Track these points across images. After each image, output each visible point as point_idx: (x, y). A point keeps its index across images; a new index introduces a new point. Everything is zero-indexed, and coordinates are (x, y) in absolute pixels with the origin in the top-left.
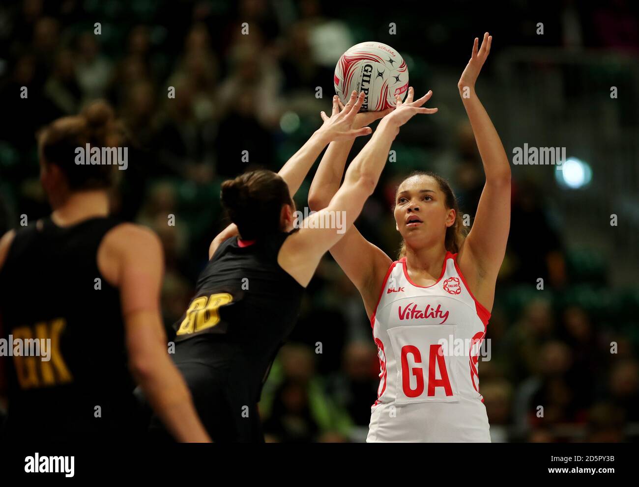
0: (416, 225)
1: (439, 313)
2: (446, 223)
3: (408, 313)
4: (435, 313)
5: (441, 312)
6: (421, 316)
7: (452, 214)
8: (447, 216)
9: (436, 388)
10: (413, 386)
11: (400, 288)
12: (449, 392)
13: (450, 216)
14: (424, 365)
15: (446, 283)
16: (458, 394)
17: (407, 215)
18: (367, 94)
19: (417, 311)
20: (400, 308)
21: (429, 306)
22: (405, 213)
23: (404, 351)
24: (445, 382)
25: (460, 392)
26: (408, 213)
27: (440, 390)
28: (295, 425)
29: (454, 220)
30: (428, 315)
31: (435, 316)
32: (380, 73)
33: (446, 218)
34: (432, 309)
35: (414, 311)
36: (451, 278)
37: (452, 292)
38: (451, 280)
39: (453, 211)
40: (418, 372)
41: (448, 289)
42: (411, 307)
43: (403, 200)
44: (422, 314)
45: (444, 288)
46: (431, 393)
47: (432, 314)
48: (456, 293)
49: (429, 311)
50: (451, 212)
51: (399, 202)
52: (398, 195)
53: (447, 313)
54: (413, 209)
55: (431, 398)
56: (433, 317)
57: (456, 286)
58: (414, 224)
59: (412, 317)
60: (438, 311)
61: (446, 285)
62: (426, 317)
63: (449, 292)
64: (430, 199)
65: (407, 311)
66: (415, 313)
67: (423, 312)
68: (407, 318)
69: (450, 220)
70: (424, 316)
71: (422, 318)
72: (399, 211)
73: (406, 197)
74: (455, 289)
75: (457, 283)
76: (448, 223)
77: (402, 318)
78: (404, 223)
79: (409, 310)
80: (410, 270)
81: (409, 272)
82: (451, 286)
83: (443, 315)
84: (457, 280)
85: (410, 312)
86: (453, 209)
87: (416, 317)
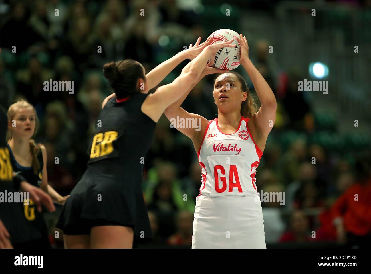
0: (224, 99)
1: (236, 149)
2: (242, 99)
3: (219, 148)
4: (233, 149)
5: (237, 148)
6: (226, 150)
7: (245, 95)
8: (242, 96)
9: (233, 188)
10: (221, 186)
11: (214, 135)
12: (240, 190)
13: (244, 95)
14: (227, 176)
15: (240, 133)
16: (245, 192)
17: (220, 94)
18: (216, 59)
19: (223, 147)
20: (214, 145)
21: (230, 145)
22: (218, 93)
23: (216, 168)
24: (238, 185)
25: (246, 190)
26: (220, 93)
27: (235, 189)
28: (165, 207)
29: (246, 97)
30: (229, 150)
31: (233, 150)
32: (227, 52)
33: (241, 97)
34: (232, 146)
35: (222, 147)
36: (243, 131)
37: (243, 138)
38: (243, 132)
39: (245, 93)
40: (223, 179)
41: (241, 137)
42: (221, 145)
43: (218, 86)
44: (226, 149)
45: (239, 136)
46: (231, 190)
47: (232, 149)
48: (246, 139)
49: (230, 147)
50: (244, 93)
51: (216, 88)
52: (216, 84)
53: (240, 149)
54: (223, 91)
55: (231, 193)
56: (232, 151)
57: (245, 135)
58: (223, 98)
59: (221, 150)
60: (235, 148)
61: (240, 134)
62: (228, 150)
63: (242, 138)
64: (232, 86)
65: (218, 147)
66: (222, 148)
67: (227, 148)
68: (218, 150)
69: (244, 98)
70: (227, 150)
71: (226, 151)
72: (215, 92)
73: (220, 84)
74: (245, 137)
75: (246, 134)
76: (243, 99)
77: (215, 150)
78: (218, 98)
79: (219, 146)
80: (220, 124)
81: (219, 126)
82: (243, 135)
83: (237, 150)
84: (246, 132)
85: (220, 147)
86: (245, 92)
87: (223, 150)
